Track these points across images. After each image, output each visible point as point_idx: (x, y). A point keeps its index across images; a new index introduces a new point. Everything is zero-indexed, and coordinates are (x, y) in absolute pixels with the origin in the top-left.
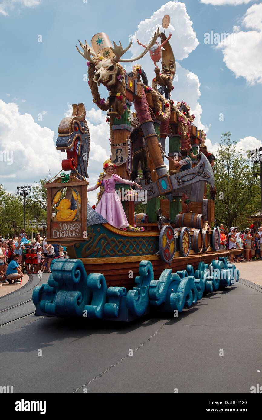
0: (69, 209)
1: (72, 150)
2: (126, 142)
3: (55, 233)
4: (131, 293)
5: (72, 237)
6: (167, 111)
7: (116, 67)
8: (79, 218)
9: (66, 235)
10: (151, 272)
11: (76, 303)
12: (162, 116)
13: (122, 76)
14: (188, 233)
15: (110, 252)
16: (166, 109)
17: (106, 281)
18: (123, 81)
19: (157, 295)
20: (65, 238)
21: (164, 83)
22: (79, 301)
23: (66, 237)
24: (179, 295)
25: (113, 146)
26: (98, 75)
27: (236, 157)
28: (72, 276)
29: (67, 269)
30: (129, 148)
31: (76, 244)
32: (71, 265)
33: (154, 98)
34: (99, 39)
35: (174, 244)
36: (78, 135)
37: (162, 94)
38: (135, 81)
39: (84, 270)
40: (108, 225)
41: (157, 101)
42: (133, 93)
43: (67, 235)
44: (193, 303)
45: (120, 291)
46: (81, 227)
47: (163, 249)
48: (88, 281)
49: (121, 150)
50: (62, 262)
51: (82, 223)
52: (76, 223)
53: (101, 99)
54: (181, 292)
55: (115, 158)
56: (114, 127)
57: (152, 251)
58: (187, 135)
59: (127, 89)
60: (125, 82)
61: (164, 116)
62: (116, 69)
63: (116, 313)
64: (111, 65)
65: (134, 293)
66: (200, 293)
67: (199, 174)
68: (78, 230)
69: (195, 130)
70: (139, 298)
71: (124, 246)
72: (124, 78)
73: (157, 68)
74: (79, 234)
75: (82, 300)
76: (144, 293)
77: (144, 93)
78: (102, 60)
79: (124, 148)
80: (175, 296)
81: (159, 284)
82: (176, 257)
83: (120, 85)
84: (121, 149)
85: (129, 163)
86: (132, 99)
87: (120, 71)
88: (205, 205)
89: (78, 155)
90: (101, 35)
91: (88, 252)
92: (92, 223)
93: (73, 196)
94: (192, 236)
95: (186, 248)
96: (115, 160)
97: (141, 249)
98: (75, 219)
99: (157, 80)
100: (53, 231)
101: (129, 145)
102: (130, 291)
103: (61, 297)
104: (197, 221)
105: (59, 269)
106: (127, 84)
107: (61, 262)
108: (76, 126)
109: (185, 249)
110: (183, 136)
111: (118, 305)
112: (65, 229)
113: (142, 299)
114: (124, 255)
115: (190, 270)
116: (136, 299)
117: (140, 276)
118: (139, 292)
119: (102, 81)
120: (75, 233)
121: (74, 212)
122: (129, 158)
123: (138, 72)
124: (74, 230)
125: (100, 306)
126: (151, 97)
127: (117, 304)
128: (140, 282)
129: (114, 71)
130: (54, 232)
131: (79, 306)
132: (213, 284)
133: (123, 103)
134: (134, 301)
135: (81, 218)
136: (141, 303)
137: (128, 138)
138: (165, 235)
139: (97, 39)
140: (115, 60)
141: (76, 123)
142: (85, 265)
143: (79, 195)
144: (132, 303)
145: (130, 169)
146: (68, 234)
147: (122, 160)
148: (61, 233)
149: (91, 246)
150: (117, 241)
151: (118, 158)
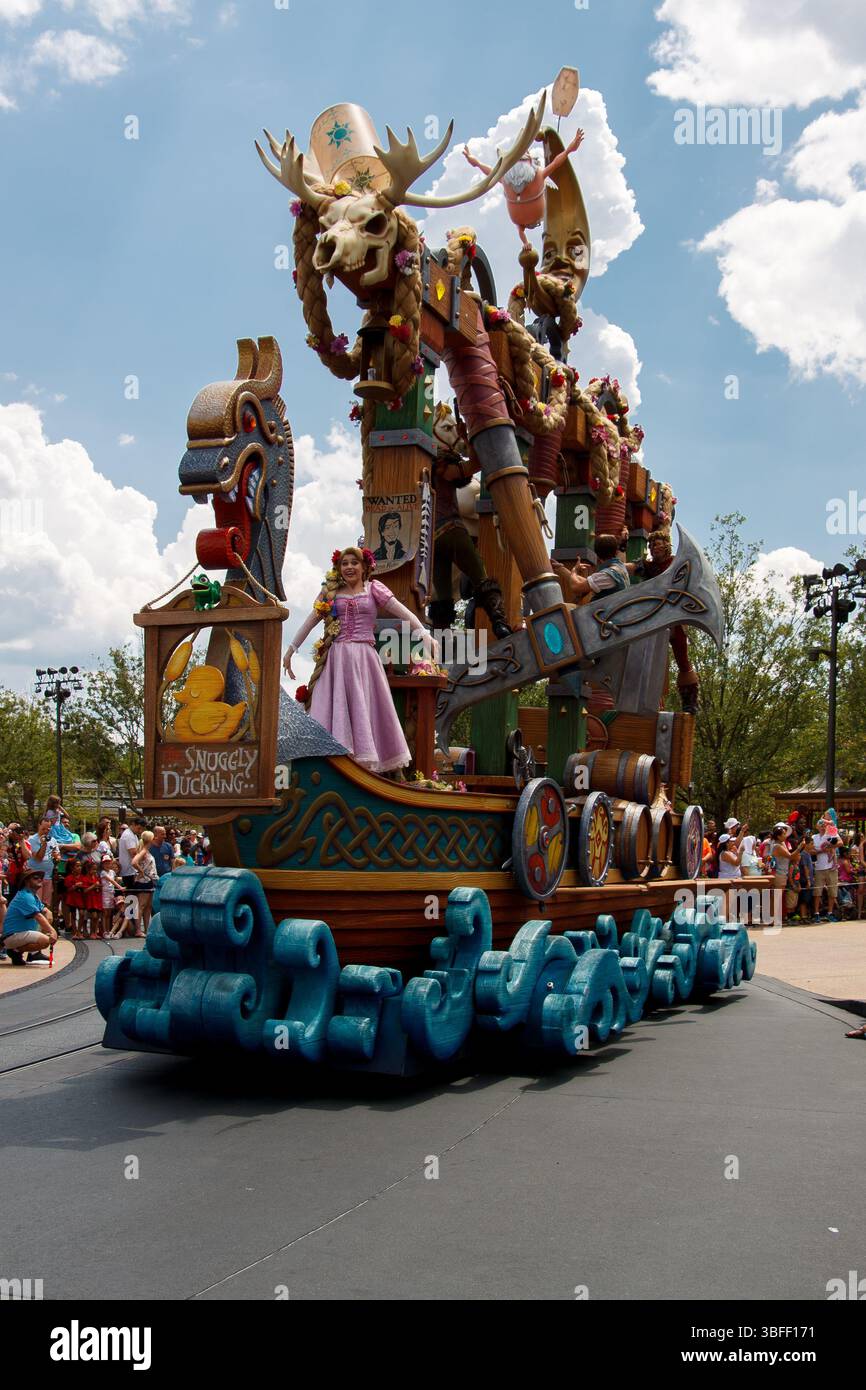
0: (218, 699)
1: (233, 497)
2: (414, 490)
3: (172, 779)
4: (418, 986)
5: (227, 796)
6: (555, 401)
7: (393, 223)
8: (253, 731)
9: (207, 788)
10: (485, 925)
11: (239, 1011)
12: (541, 415)
13: (410, 255)
14: (607, 814)
15: (352, 852)
16: (554, 392)
17: (338, 948)
18: (414, 274)
19: (501, 997)
20: (203, 796)
21: (547, 305)
22: (247, 1004)
23: (208, 792)
24: (570, 1001)
25: (370, 502)
26: (329, 246)
27: (753, 597)
28: (225, 922)
29: (208, 901)
30: (424, 513)
31: (240, 817)
32: (221, 885)
33: (517, 349)
34: (336, 125)
35: (561, 843)
36: (253, 447)
37: (540, 340)
38: (453, 280)
39: (266, 908)
40: (348, 762)
41: (524, 362)
42: (446, 324)
43: (210, 787)
44: (612, 1032)
45: (380, 977)
46: (259, 762)
47: (526, 853)
48: (278, 941)
49: (399, 517)
50: (193, 875)
51: (262, 746)
52: (241, 749)
53: (334, 338)
54: (579, 993)
55: (376, 544)
56: (377, 438)
57: (489, 861)
58: (617, 492)
59: (427, 307)
60: (419, 278)
61: (545, 417)
62: (391, 229)
63: (367, 1046)
64: (376, 213)
65: (428, 987)
66: (635, 1002)
67: (673, 598)
68: (247, 772)
69: (643, 481)
70: (442, 1006)
71: (399, 835)
72: (417, 264)
73: (527, 249)
74: (252, 786)
75: (258, 1002)
76: (458, 991)
77: (481, 326)
78: (344, 196)
79: (407, 511)
80: (560, 1002)
81: (509, 964)
82: (563, 885)
83: (403, 287)
84: (396, 516)
85: (423, 564)
86: (440, 342)
87: (405, 238)
88: (664, 731)
89: (253, 519)
90: (346, 113)
91: (278, 849)
92: (295, 752)
93: (231, 658)
94: (618, 824)
95: (597, 861)
97: (453, 850)
98: (240, 734)
99: (526, 293)
100: (164, 772)
101: (424, 502)
102: (415, 981)
103: (186, 989)
104: (637, 776)
105: (183, 899)
106: (426, 288)
107: (188, 875)
108: (249, 413)
109: (593, 861)
110: (605, 494)
111: (375, 1023)
112: (203, 766)
113: (452, 1008)
114: (397, 865)
115: (607, 932)
116: (435, 1005)
117: (447, 936)
118: (443, 985)
119: (343, 267)
120: (237, 782)
121: (235, 712)
122: (422, 546)
123: (464, 253)
124: (233, 772)
125: (316, 1022)
126: (505, 344)
127: (371, 1021)
128: (446, 955)
129: (386, 236)
130: (166, 777)
131: (246, 1022)
132: (675, 980)
133: (411, 350)
134: (427, 1011)
135: (258, 731)
136: (449, 1021)
137: (424, 476)
138: (534, 808)
139: (330, 126)
140: (391, 196)
141: (249, 403)
142: (268, 892)
143: (252, 654)
144: (421, 1018)
146: (213, 786)
147: (399, 554)
148: (188, 779)
149: (290, 830)
150: (374, 819)
151: (386, 544)
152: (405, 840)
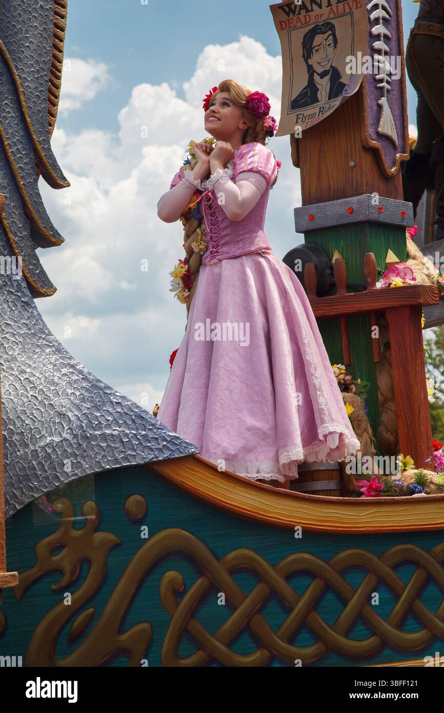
15: (229, 644)
30: (376, 14)
40: (196, 468)
49: (333, 27)
55: (301, 83)
71: (330, 596)
79: (344, 15)
84: (328, 26)
85: (383, 101)
96: (303, 95)
145: (395, 137)
147: (337, 89)
149: (91, 619)
150: (272, 572)
151: (316, 77)
152: (345, 605)
